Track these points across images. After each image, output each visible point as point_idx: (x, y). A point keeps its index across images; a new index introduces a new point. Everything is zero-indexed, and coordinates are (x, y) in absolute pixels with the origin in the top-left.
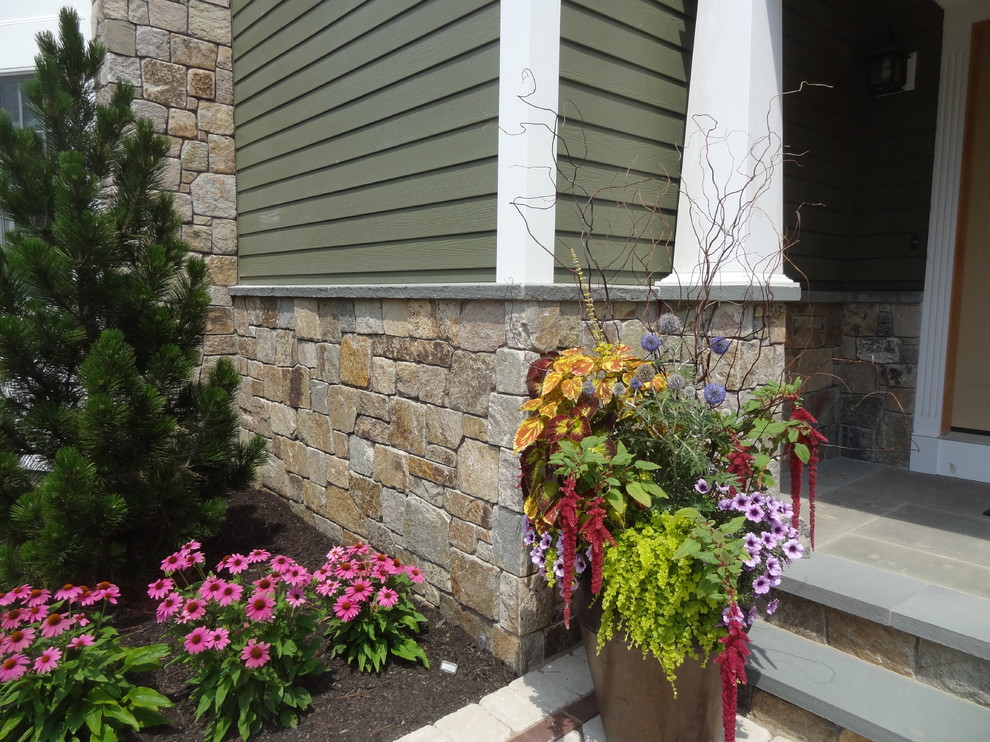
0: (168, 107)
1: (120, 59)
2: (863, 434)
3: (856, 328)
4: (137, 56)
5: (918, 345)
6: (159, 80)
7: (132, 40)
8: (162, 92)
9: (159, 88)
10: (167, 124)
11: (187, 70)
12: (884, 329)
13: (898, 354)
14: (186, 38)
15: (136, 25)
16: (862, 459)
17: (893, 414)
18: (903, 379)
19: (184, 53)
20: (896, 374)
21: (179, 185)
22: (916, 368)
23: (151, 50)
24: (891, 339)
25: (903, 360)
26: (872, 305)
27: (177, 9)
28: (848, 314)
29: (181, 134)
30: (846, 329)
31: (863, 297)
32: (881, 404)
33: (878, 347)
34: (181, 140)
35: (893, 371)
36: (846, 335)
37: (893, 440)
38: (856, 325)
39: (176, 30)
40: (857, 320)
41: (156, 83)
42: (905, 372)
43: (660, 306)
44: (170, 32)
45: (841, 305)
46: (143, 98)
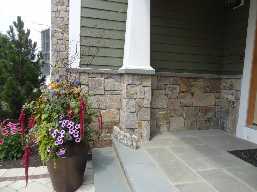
0: (63, 34)
1: (54, 25)
2: (225, 122)
3: (224, 87)
4: (57, 24)
5: (240, 93)
6: (61, 28)
7: (56, 21)
8: (62, 31)
9: (61, 30)
10: (63, 37)
11: (68, 26)
12: (231, 88)
13: (234, 96)
14: (68, 19)
15: (57, 17)
16: (224, 131)
17: (233, 117)
18: (235, 105)
19: (67, 22)
20: (233, 103)
21: (65, 50)
22: (240, 101)
23: (60, 22)
24: (233, 91)
25: (236, 98)
26: (229, 79)
27: (66, 13)
28: (222, 82)
29: (66, 39)
30: (222, 87)
31: (225, 77)
32: (229, 113)
33: (230, 93)
34: (66, 41)
35: (233, 102)
36: (222, 89)
37: (232, 125)
38: (224, 86)
39: (65, 17)
40: (225, 84)
41: (61, 29)
42: (236, 102)
43: (121, 75)
44: (64, 18)
45: (220, 79)
46: (58, 33)
